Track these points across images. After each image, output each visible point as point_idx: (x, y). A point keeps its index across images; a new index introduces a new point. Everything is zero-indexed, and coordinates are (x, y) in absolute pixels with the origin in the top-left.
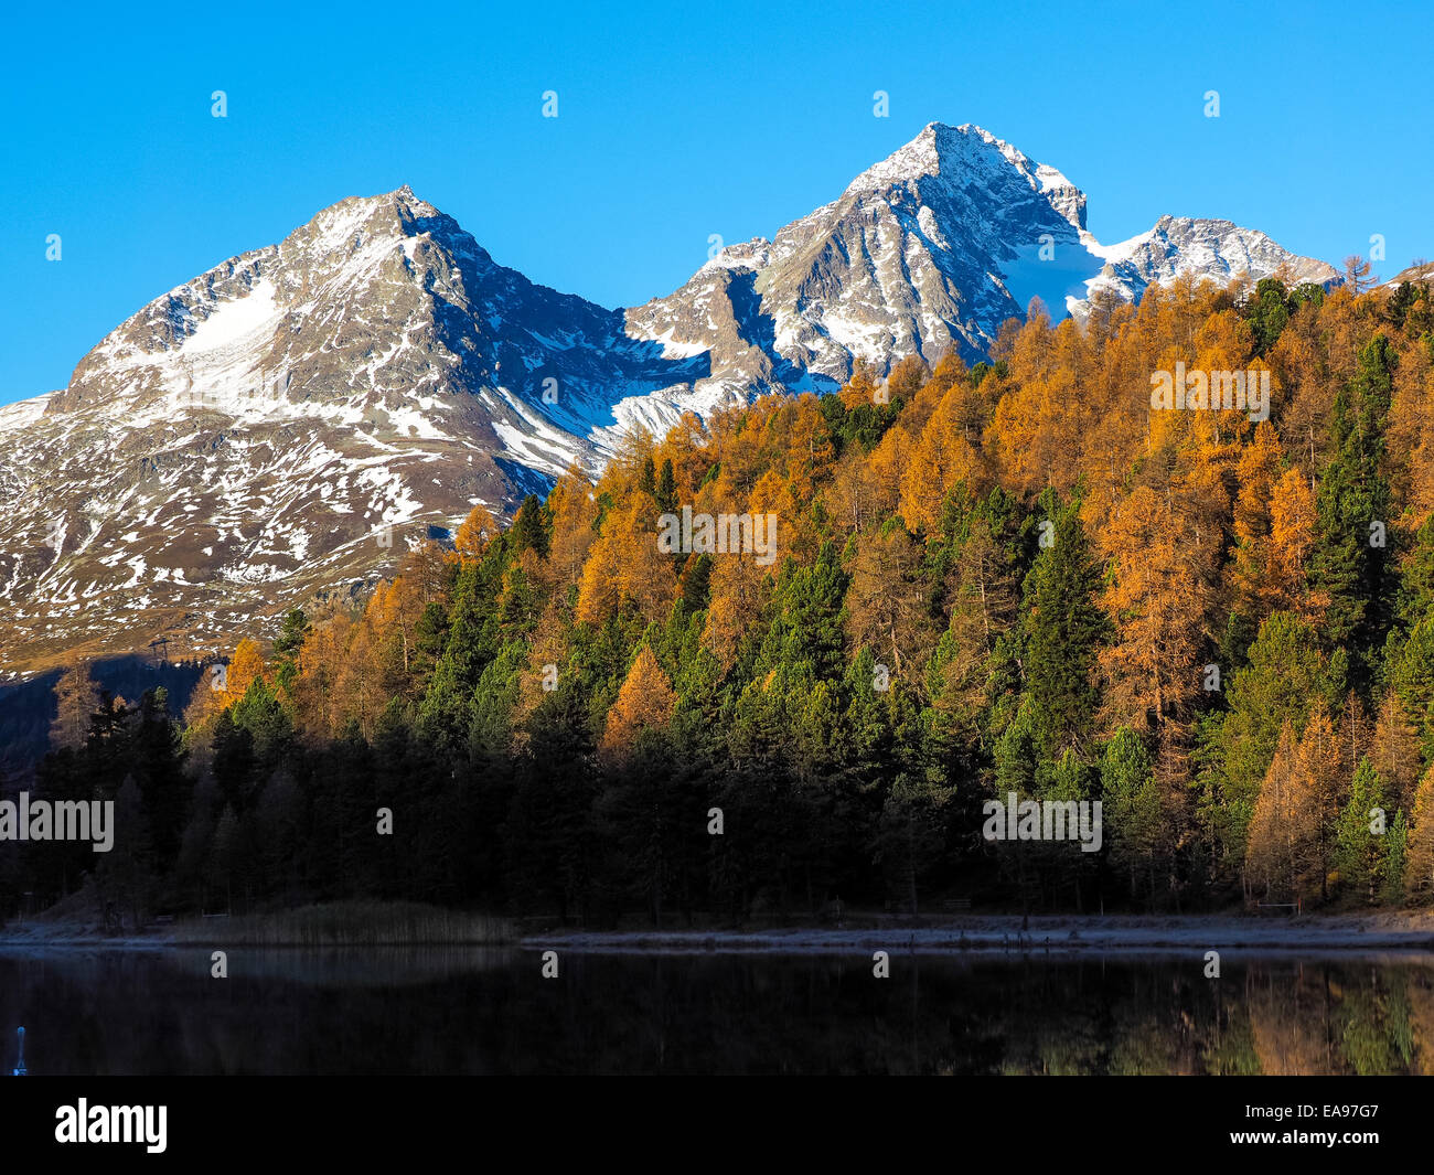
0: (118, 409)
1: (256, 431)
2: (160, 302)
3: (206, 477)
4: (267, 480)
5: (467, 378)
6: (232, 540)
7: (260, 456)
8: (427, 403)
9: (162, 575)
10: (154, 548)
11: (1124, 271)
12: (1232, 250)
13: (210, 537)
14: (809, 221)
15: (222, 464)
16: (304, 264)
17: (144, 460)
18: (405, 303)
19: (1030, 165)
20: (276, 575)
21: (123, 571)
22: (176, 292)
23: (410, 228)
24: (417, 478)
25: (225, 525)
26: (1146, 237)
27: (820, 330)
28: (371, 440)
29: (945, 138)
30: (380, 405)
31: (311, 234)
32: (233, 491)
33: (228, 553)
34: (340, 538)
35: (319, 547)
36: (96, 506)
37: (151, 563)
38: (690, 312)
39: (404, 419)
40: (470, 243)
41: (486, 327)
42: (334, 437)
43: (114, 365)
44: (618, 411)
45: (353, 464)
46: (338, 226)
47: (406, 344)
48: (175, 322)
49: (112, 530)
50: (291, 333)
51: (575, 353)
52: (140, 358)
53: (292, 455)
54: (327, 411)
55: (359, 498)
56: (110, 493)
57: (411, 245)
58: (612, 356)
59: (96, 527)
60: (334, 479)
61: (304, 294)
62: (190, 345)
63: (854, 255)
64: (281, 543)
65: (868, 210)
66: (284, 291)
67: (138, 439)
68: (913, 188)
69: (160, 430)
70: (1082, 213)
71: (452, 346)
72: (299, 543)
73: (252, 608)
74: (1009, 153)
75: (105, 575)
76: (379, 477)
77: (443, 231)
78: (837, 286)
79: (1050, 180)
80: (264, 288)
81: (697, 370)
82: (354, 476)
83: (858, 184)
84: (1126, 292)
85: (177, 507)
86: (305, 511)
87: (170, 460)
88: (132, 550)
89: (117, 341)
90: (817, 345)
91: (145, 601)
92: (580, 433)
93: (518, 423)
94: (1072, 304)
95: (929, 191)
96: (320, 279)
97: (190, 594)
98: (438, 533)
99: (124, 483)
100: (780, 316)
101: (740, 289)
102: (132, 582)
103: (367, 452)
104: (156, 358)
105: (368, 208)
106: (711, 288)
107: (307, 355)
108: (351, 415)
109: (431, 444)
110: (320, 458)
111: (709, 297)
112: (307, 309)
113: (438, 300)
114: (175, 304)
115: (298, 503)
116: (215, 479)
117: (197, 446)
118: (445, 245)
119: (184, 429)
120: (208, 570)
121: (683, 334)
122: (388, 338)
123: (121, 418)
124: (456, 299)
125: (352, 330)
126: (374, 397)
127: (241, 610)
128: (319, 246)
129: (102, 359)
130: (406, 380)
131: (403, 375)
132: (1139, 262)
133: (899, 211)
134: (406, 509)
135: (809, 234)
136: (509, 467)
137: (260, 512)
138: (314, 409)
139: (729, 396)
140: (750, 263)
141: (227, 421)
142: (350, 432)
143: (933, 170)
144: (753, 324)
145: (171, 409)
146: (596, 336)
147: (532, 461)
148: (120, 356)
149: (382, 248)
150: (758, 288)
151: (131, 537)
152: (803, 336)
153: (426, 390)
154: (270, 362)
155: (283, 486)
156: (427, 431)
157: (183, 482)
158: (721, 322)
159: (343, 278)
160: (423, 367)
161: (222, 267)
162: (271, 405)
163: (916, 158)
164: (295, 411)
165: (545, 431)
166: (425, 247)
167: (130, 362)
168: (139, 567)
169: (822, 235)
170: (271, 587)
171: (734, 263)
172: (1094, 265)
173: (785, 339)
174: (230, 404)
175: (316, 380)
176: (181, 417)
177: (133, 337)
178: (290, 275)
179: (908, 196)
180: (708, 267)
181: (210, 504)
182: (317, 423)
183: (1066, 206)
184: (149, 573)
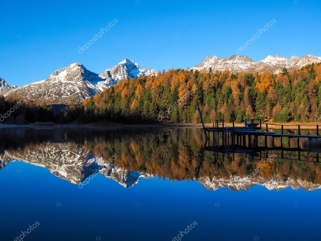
0: (52, 81)
1: (65, 84)
2: (56, 72)
3: (60, 87)
4: (66, 88)
5: (84, 80)
6: (63, 93)
7: (65, 86)
8: (80, 82)
9: (56, 96)
10: (55, 94)
11: (142, 72)
12: (152, 71)
13: (61, 93)
14: (115, 67)
15: (62, 86)
16: (69, 69)
17: (54, 86)
18: (79, 73)
19: (134, 63)
20: (67, 97)
21: (52, 96)
22: (57, 71)
23: (79, 66)
24: (80, 88)
25: (62, 92)
26: (144, 69)
27: (116, 76)
28: (75, 85)
29: (127, 60)
30: (76, 82)
31: (70, 66)
32: (63, 89)
33: (62, 94)
34: (73, 93)
35: (71, 94)
36: (50, 90)
37: (55, 95)
38: (104, 74)
39: (78, 83)
40: (84, 67)
41: (86, 75)
42: (72, 84)
43: (51, 77)
44: (98, 83)
45: (74, 87)
46: (72, 65)
47: (79, 76)
48: (57, 73)
49: (51, 92)
50: (68, 75)
51: (94, 78)
52: (54, 77)
53: (68, 86)
54: (71, 82)
55: (74, 90)
56: (51, 89)
57: (79, 67)
58: (97, 78)
59: (50, 92)
60: (72, 88)
61: (69, 71)
62: (58, 76)
63: (119, 70)
64: (67, 94)
65: (120, 66)
66: (67, 71)
67: (54, 84)
68: (124, 64)
69: (56, 83)
70: (139, 67)
71: (83, 77)
72: (69, 94)
73: (64, 99)
74: (132, 61)
75: (51, 96)
76: (76, 88)
77: (82, 66)
78: (117, 73)
79: (136, 64)
80: (65, 71)
81: (105, 80)
82: (74, 88)
83: (119, 64)
84: (142, 74)
85: (57, 90)
86: (69, 91)
87: (57, 86)
88: (53, 94)
89: (52, 75)
90: (116, 78)
91: (55, 99)
92: (94, 85)
93: (89, 84)
94: (138, 75)
95: (126, 65)
96: (71, 70)
97: (59, 98)
98: (81, 93)
99: (52, 88)
100: (112, 75)
101: (109, 72)
102: (53, 97)
103: (75, 86)
104: (55, 77)
105: (75, 64)
106: (106, 72)
107: (70, 77)
108: (73, 82)
109: (81, 85)
110: (71, 86)
111: (106, 73)
112: (70, 73)
113: (82, 72)
114: (57, 72)
115: (69, 90)
116: (61, 88)
117: (59, 85)
118: (82, 67)
119: (58, 83)
120: (60, 96)
121: (103, 76)
122: (77, 76)
123: (52, 82)
124: (83, 72)
125: (74, 75)
126: (76, 81)
127: (63, 100)
128: (71, 67)
129: (50, 77)
130: (79, 79)
131: (78, 79)
132: (144, 72)
133: (123, 66)
134: (78, 91)
135: (115, 68)
136: (88, 88)
137: (65, 91)
138: (70, 82)
139: (108, 82)
140: (110, 70)
141: (62, 83)
142: (73, 84)
143: (126, 63)
144: (110, 76)
145: (57, 81)
146: (96, 76)
147: (90, 87)
148: (52, 76)
149: (76, 68)
150: (110, 73)
151: (53, 93)
152: (114, 77)
153: (80, 80)
154: (66, 77)
155: (67, 89)
156: (81, 84)
157: (58, 88)
158: (107, 75)
159: (72, 70)
160: (80, 78)
161: (62, 69)
162: (66, 81)
163: (124, 62)
164: (68, 82)
165: (91, 84)
166: (80, 68)
167: (53, 77)
168: (54, 95)
169: (116, 68)
170: (66, 98)
171: (108, 70)
172: (140, 72)
173: (113, 77)
174: (62, 81)
175: (71, 79)
176: (58, 82)
177: (53, 75)
178: (68, 70)
179: (124, 65)
180: (106, 70)
181: (60, 90)
182: (70, 83)
183: (137, 66)
184: (55, 96)
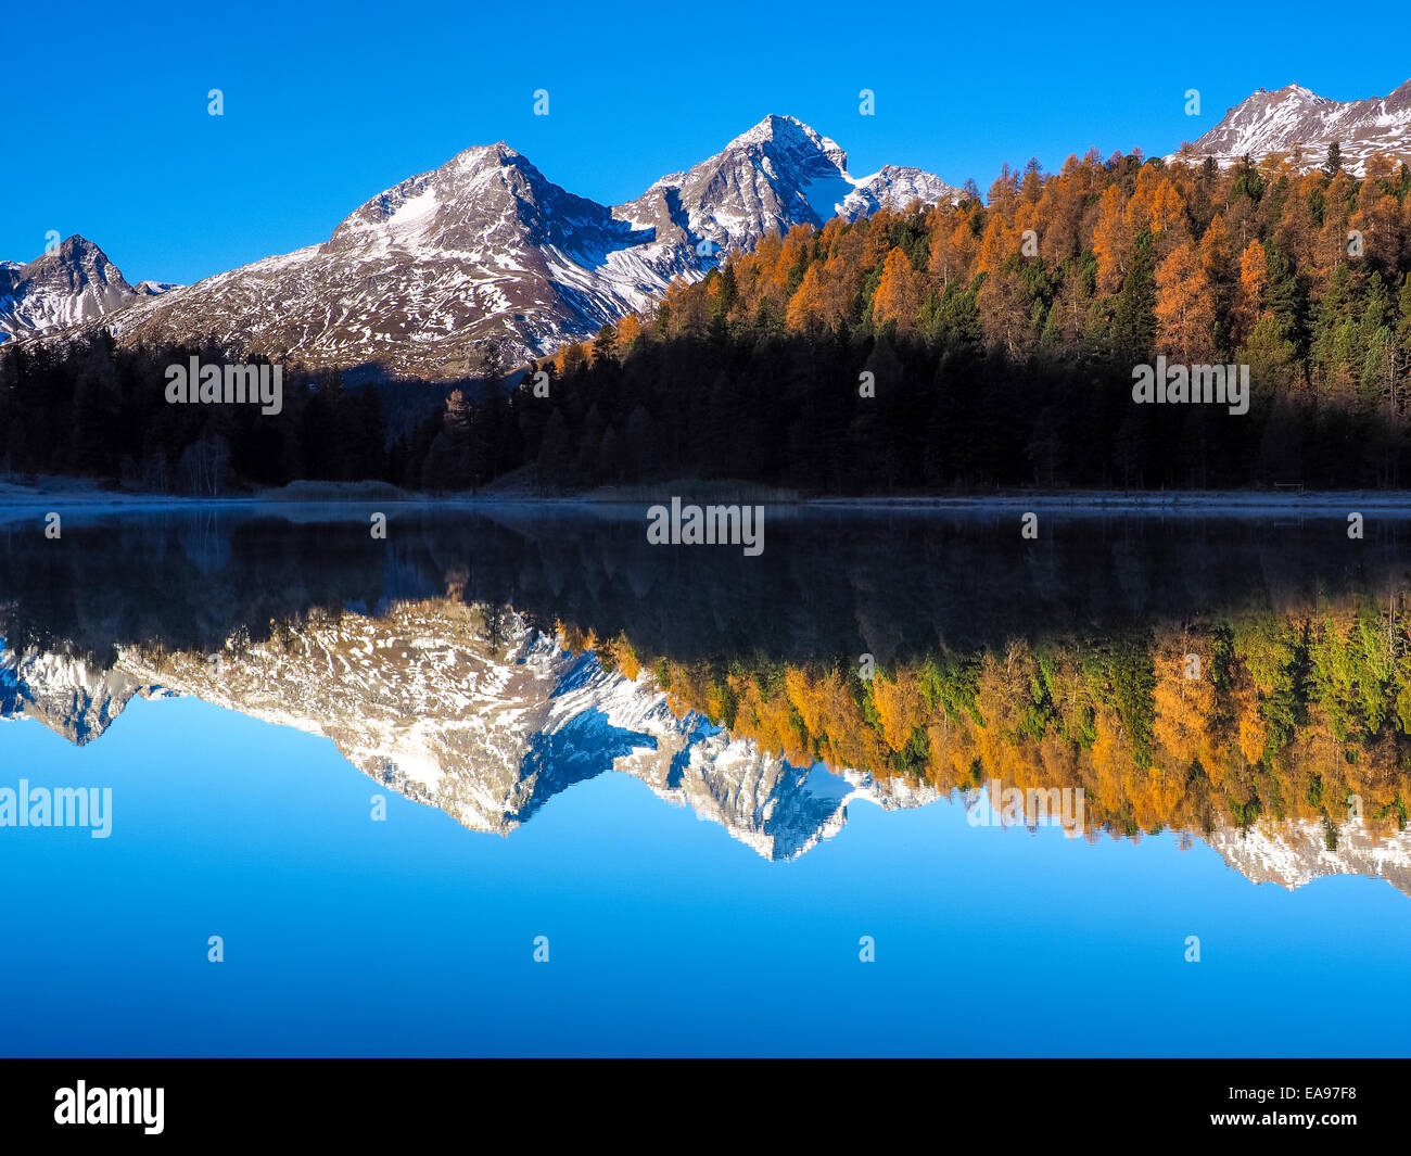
0: (356, 252)
1: (427, 264)
2: (377, 198)
3: (401, 287)
4: (433, 289)
5: (534, 240)
6: (415, 320)
7: (429, 277)
8: (513, 252)
9: (379, 337)
10: (374, 322)
11: (864, 192)
12: (919, 183)
13: (403, 317)
14: (706, 163)
15: (409, 281)
16: (450, 180)
17: (369, 277)
18: (503, 200)
19: (819, 138)
20: (437, 338)
21: (359, 334)
22: (385, 193)
23: (505, 162)
24: (508, 289)
25: (411, 312)
26: (876, 175)
27: (712, 219)
28: (485, 270)
29: (776, 122)
30: (490, 253)
31: (455, 164)
32: (415, 295)
33: (413, 326)
34: (469, 320)
35: (459, 324)
36: (345, 301)
37: (374, 330)
38: (646, 208)
39: (502, 260)
40: (534, 171)
41: (543, 214)
42: (467, 268)
43: (353, 229)
44: (609, 257)
45: (476, 282)
46: (468, 160)
47: (503, 222)
48: (385, 209)
49: (354, 313)
50: (444, 215)
51: (588, 229)
52: (366, 226)
53: (445, 277)
54: (463, 255)
55: (479, 300)
56: (353, 295)
57: (506, 171)
58: (606, 230)
59: (345, 312)
60: (466, 290)
61: (451, 195)
62: (393, 220)
63: (730, 181)
64: (439, 321)
65: (737, 158)
66: (440, 194)
67: (367, 268)
68: (760, 147)
69: (378, 262)
70: (844, 163)
71: (526, 223)
72: (449, 321)
73: (425, 354)
74: (808, 131)
75: (350, 336)
76: (489, 289)
77: (521, 164)
78: (720, 198)
79: (829, 145)
80: (430, 192)
81: (648, 238)
82: (476, 288)
83: (732, 145)
84: (866, 203)
85: (386, 302)
86: (452, 305)
87: (383, 278)
88: (364, 324)
89: (355, 217)
90: (711, 226)
91: (371, 349)
92: (591, 268)
93: (559, 263)
94: (838, 208)
95: (768, 149)
96: (459, 188)
97: (394, 346)
98: (519, 318)
99: (360, 290)
100: (692, 212)
101: (672, 197)
102: (364, 340)
103: (483, 276)
104: (375, 226)
105: (484, 152)
106: (657, 196)
107: (452, 226)
108: (475, 257)
109: (516, 273)
110: (459, 279)
111: (655, 200)
112: (453, 202)
113: (519, 199)
114: (384, 199)
115: (448, 301)
116: (406, 289)
117: (396, 271)
118: (523, 171)
119: (390, 262)
120: (402, 334)
121: (642, 220)
122: (494, 218)
123: (357, 257)
124: (528, 199)
125: (476, 214)
126: (486, 248)
127: (420, 355)
128: (458, 171)
129: (348, 227)
130: (503, 240)
131: (501, 237)
132: (872, 188)
133: (753, 159)
134: (502, 306)
135: (706, 170)
136: (555, 285)
137: (429, 306)
138: (456, 254)
139: (666, 252)
140: (677, 184)
141: (412, 259)
142: (474, 266)
143: (770, 139)
144: (679, 216)
145: (381, 252)
146: (599, 220)
147: (567, 282)
148: (355, 224)
149: (487, 174)
150: (680, 197)
151: (364, 317)
152: (704, 222)
153: (513, 245)
154: (433, 230)
155: (441, 293)
156: (514, 266)
157: (389, 290)
158: (662, 215)
159: (471, 188)
160: (512, 234)
161: (408, 181)
162: (434, 252)
163: (762, 132)
164: (446, 255)
165: (573, 267)
166: (512, 173)
167: (362, 229)
168: (368, 332)
169: (714, 171)
170: (435, 344)
171: (669, 184)
172: (850, 188)
173: (694, 223)
174: (414, 251)
175: (461, 239)
176: (389, 257)
177: (363, 215)
178: (443, 186)
179: (757, 152)
180: (656, 185)
181: (403, 301)
182: (457, 261)
183: (836, 159)
184: (373, 336)
